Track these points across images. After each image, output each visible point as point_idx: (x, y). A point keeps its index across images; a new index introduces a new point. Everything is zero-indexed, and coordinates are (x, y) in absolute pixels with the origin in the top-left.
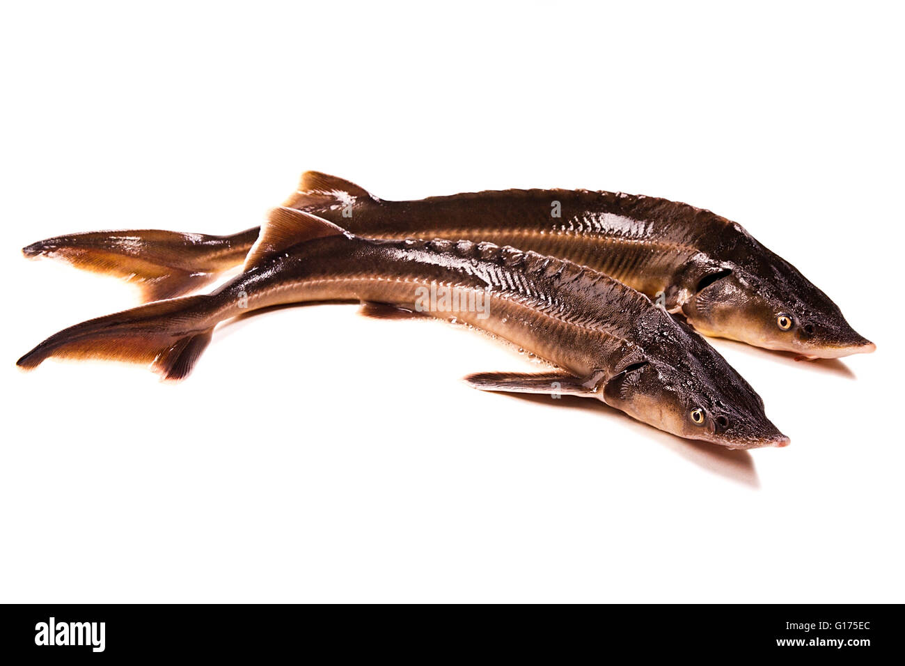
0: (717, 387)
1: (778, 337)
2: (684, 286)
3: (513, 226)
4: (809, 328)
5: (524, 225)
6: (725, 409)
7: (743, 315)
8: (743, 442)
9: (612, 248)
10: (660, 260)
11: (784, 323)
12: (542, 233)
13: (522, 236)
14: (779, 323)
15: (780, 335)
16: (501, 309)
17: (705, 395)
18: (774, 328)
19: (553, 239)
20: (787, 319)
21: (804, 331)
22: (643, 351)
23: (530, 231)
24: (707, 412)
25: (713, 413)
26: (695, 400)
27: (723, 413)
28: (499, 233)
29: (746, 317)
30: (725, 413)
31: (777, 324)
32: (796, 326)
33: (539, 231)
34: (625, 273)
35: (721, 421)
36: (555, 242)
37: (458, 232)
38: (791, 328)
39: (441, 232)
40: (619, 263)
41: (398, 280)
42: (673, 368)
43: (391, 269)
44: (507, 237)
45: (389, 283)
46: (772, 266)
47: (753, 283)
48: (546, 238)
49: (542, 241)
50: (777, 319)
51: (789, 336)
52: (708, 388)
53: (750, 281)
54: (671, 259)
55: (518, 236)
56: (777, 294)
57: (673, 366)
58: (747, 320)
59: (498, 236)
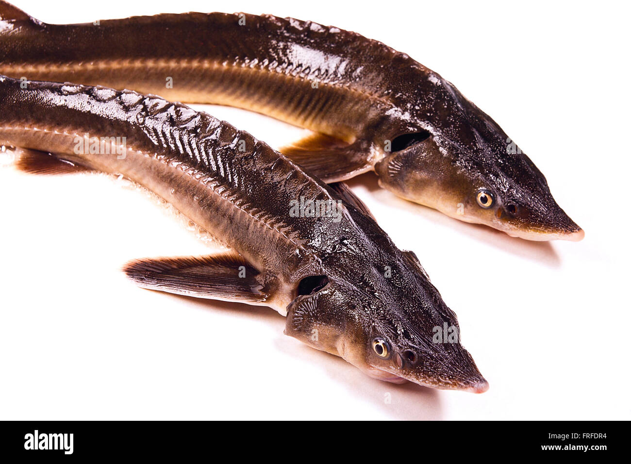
0: (405, 312)
1: (476, 213)
2: (376, 142)
3: (191, 57)
4: (511, 208)
5: (205, 54)
6: (413, 342)
7: (441, 188)
8: (434, 382)
9: (299, 87)
10: (352, 107)
11: (484, 200)
12: (225, 64)
13: (202, 68)
14: (479, 199)
15: (478, 211)
16: (170, 176)
17: (390, 323)
18: (473, 204)
19: (236, 72)
20: (487, 196)
21: (506, 211)
22: (321, 262)
23: (211, 62)
24: (393, 344)
25: (399, 346)
26: (379, 329)
27: (411, 347)
28: (176, 64)
29: (444, 190)
30: (413, 347)
31: (476, 200)
32: (498, 205)
33: (221, 63)
34: (313, 115)
35: (409, 355)
36: (239, 76)
37: (130, 62)
38: (492, 207)
39: (111, 62)
40: (307, 105)
41: (56, 132)
42: (355, 288)
43: (47, 119)
44: (185, 69)
45: (46, 134)
46: (474, 130)
47: (452, 150)
48: (228, 71)
49: (224, 74)
50: (476, 195)
51: (490, 214)
52: (393, 314)
53: (449, 148)
54: (363, 108)
55: (198, 67)
56: (479, 165)
57: (355, 285)
58: (444, 192)
59: (176, 67)
